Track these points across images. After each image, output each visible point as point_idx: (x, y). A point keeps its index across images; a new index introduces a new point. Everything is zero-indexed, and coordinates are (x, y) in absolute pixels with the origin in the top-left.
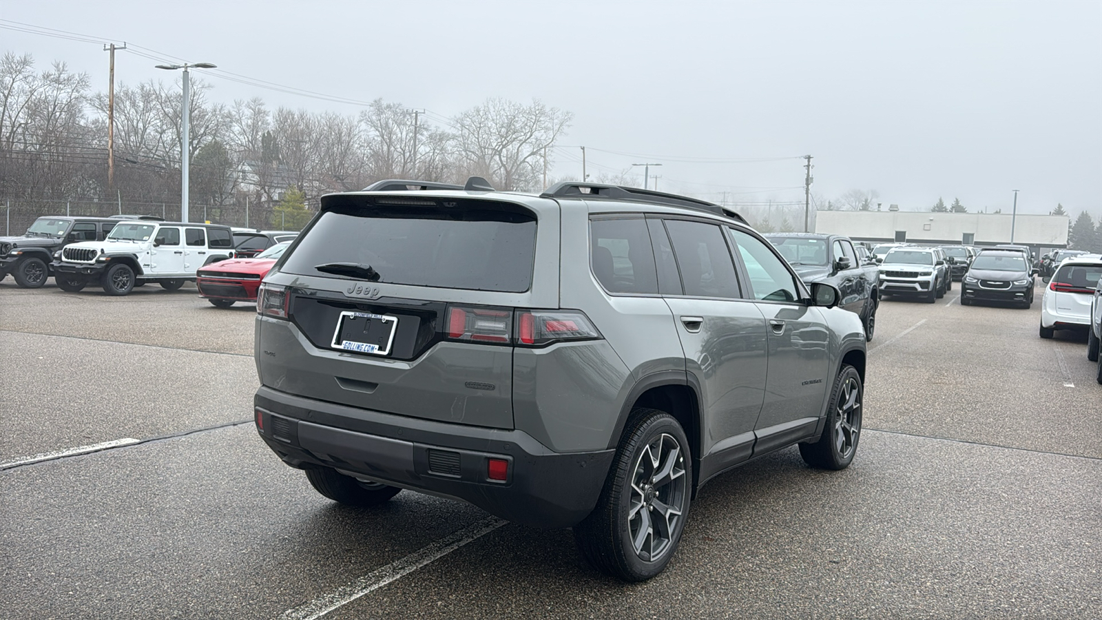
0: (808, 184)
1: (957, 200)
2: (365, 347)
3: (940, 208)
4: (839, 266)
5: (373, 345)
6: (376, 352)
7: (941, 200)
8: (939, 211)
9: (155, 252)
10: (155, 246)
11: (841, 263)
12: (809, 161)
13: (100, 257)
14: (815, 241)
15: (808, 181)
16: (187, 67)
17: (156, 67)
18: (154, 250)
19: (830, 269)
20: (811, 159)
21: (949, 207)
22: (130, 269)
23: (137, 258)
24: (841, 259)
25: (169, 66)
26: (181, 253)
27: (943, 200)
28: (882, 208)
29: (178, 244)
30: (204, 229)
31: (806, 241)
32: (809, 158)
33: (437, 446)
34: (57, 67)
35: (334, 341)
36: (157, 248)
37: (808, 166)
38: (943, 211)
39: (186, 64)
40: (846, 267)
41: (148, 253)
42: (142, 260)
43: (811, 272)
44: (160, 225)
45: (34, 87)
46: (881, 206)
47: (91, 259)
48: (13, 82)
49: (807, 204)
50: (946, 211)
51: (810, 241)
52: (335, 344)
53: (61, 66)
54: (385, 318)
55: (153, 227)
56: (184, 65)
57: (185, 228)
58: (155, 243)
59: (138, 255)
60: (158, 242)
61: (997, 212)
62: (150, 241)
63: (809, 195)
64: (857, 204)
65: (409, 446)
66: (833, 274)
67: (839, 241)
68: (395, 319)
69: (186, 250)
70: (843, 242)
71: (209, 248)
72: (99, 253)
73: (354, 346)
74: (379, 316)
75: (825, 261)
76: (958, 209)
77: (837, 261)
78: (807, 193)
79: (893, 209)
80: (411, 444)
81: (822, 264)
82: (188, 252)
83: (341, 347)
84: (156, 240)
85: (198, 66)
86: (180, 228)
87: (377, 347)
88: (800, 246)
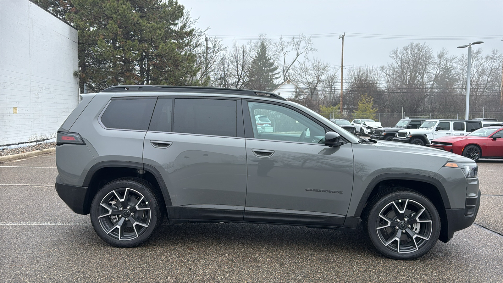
9: (436, 133)
10: (436, 130)
13: (408, 135)
16: (470, 45)
17: (458, 47)
18: (435, 132)
22: (422, 141)
23: (426, 136)
25: (463, 46)
26: (450, 134)
29: (449, 130)
30: (465, 123)
34: (493, 52)
36: (437, 132)
39: (470, 44)
41: (432, 134)
42: (429, 137)
44: (440, 121)
45: (481, 63)
47: (405, 137)
48: (473, 62)
53: (495, 51)
55: (436, 122)
56: (469, 44)
57: (453, 122)
58: (436, 129)
59: (427, 135)
60: (438, 129)
62: (433, 128)
69: (453, 133)
71: (467, 131)
72: (408, 134)
82: (454, 134)
84: (437, 128)
85: (474, 44)
86: (450, 122)
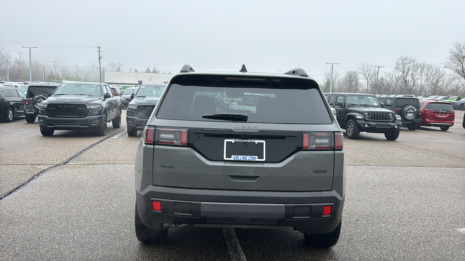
0: (100, 59)
1: (154, 68)
2: (248, 158)
3: (148, 71)
4: (107, 96)
5: (254, 157)
6: (257, 160)
7: (148, 68)
8: (148, 72)
11: (107, 95)
12: (99, 49)
14: (95, 86)
15: (100, 58)
19: (103, 98)
20: (100, 49)
21: (152, 71)
24: (107, 94)
27: (149, 68)
28: (132, 71)
31: (91, 85)
32: (99, 48)
33: (299, 204)
35: (225, 156)
37: (99, 51)
38: (149, 73)
40: (109, 97)
43: (95, 99)
46: (132, 70)
49: (100, 68)
50: (150, 72)
51: (93, 86)
52: (226, 158)
54: (257, 141)
61: (169, 73)
63: (101, 64)
64: (113, 68)
65: (283, 206)
66: (104, 100)
67: (105, 86)
68: (264, 142)
70: (106, 86)
73: (241, 158)
74: (253, 141)
75: (101, 94)
76: (155, 72)
77: (106, 94)
78: (100, 63)
79: (136, 71)
80: (284, 205)
81: (99, 96)
83: (232, 159)
87: (257, 157)
88: (87, 88)
